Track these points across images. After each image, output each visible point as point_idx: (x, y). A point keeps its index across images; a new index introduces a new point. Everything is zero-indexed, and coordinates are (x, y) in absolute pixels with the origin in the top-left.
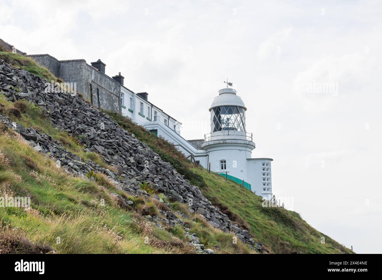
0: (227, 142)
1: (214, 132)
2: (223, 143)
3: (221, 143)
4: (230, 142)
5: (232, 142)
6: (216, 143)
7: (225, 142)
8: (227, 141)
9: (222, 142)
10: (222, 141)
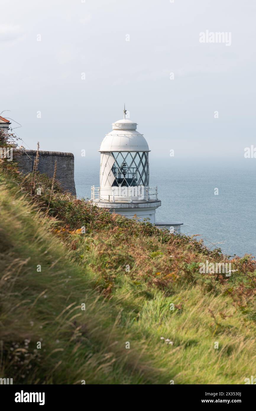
0: (139, 207)
1: (112, 186)
2: (135, 208)
3: (131, 208)
4: (143, 207)
5: (146, 207)
6: (125, 207)
7: (137, 206)
8: (140, 205)
9: (133, 207)
10: (133, 205)
